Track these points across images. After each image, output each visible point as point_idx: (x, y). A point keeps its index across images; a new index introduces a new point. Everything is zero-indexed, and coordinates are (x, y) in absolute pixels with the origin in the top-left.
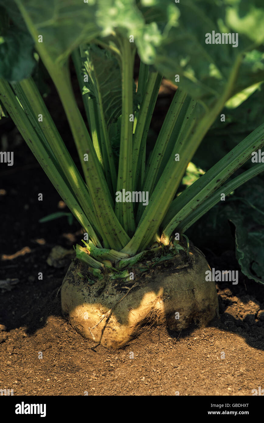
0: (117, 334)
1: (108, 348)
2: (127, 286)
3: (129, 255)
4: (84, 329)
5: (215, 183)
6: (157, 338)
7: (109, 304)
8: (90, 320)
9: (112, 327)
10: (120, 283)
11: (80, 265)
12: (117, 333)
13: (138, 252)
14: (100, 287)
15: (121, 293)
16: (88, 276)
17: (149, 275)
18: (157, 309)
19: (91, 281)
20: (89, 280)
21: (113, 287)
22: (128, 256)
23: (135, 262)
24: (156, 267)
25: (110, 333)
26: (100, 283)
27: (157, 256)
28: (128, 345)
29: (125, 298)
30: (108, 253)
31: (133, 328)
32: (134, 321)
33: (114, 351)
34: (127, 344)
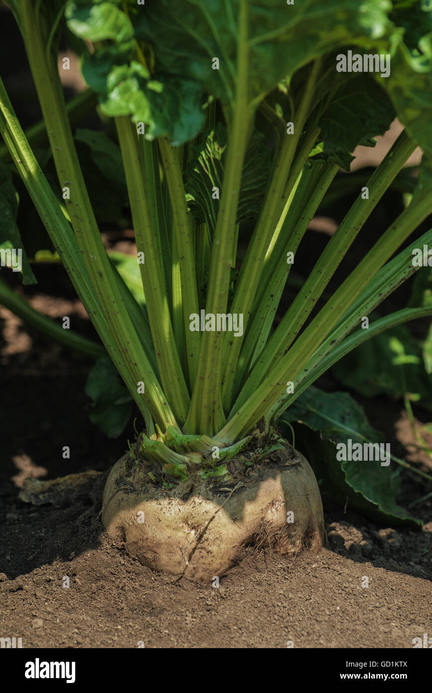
0: (213, 559)
1: (197, 581)
2: (226, 486)
3: (225, 444)
4: (157, 556)
5: (329, 346)
6: (264, 566)
7: (204, 513)
8: (171, 541)
9: (207, 547)
10: (216, 482)
11: (143, 467)
12: (213, 556)
13: (236, 441)
14: (184, 491)
15: (219, 497)
16: (164, 477)
17: (255, 472)
18: (268, 520)
19: (168, 485)
20: (165, 484)
21: (207, 489)
22: (223, 445)
23: (236, 453)
24: (262, 461)
25: (202, 557)
26: (185, 486)
27: (260, 447)
28: (226, 576)
29: (227, 504)
30: (198, 440)
31: (236, 548)
32: (240, 537)
33: (205, 585)
34: (224, 574)
